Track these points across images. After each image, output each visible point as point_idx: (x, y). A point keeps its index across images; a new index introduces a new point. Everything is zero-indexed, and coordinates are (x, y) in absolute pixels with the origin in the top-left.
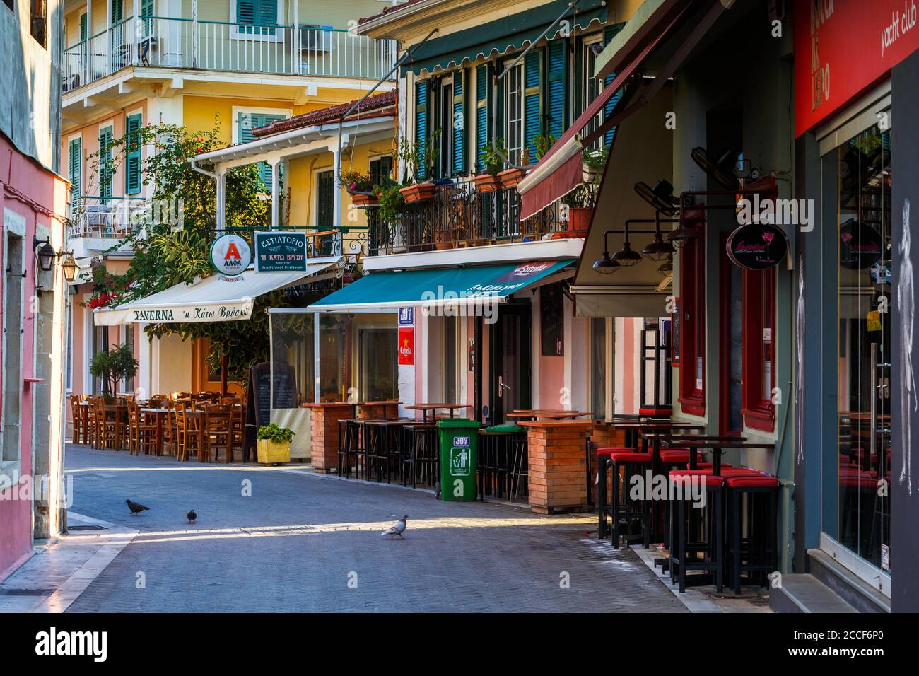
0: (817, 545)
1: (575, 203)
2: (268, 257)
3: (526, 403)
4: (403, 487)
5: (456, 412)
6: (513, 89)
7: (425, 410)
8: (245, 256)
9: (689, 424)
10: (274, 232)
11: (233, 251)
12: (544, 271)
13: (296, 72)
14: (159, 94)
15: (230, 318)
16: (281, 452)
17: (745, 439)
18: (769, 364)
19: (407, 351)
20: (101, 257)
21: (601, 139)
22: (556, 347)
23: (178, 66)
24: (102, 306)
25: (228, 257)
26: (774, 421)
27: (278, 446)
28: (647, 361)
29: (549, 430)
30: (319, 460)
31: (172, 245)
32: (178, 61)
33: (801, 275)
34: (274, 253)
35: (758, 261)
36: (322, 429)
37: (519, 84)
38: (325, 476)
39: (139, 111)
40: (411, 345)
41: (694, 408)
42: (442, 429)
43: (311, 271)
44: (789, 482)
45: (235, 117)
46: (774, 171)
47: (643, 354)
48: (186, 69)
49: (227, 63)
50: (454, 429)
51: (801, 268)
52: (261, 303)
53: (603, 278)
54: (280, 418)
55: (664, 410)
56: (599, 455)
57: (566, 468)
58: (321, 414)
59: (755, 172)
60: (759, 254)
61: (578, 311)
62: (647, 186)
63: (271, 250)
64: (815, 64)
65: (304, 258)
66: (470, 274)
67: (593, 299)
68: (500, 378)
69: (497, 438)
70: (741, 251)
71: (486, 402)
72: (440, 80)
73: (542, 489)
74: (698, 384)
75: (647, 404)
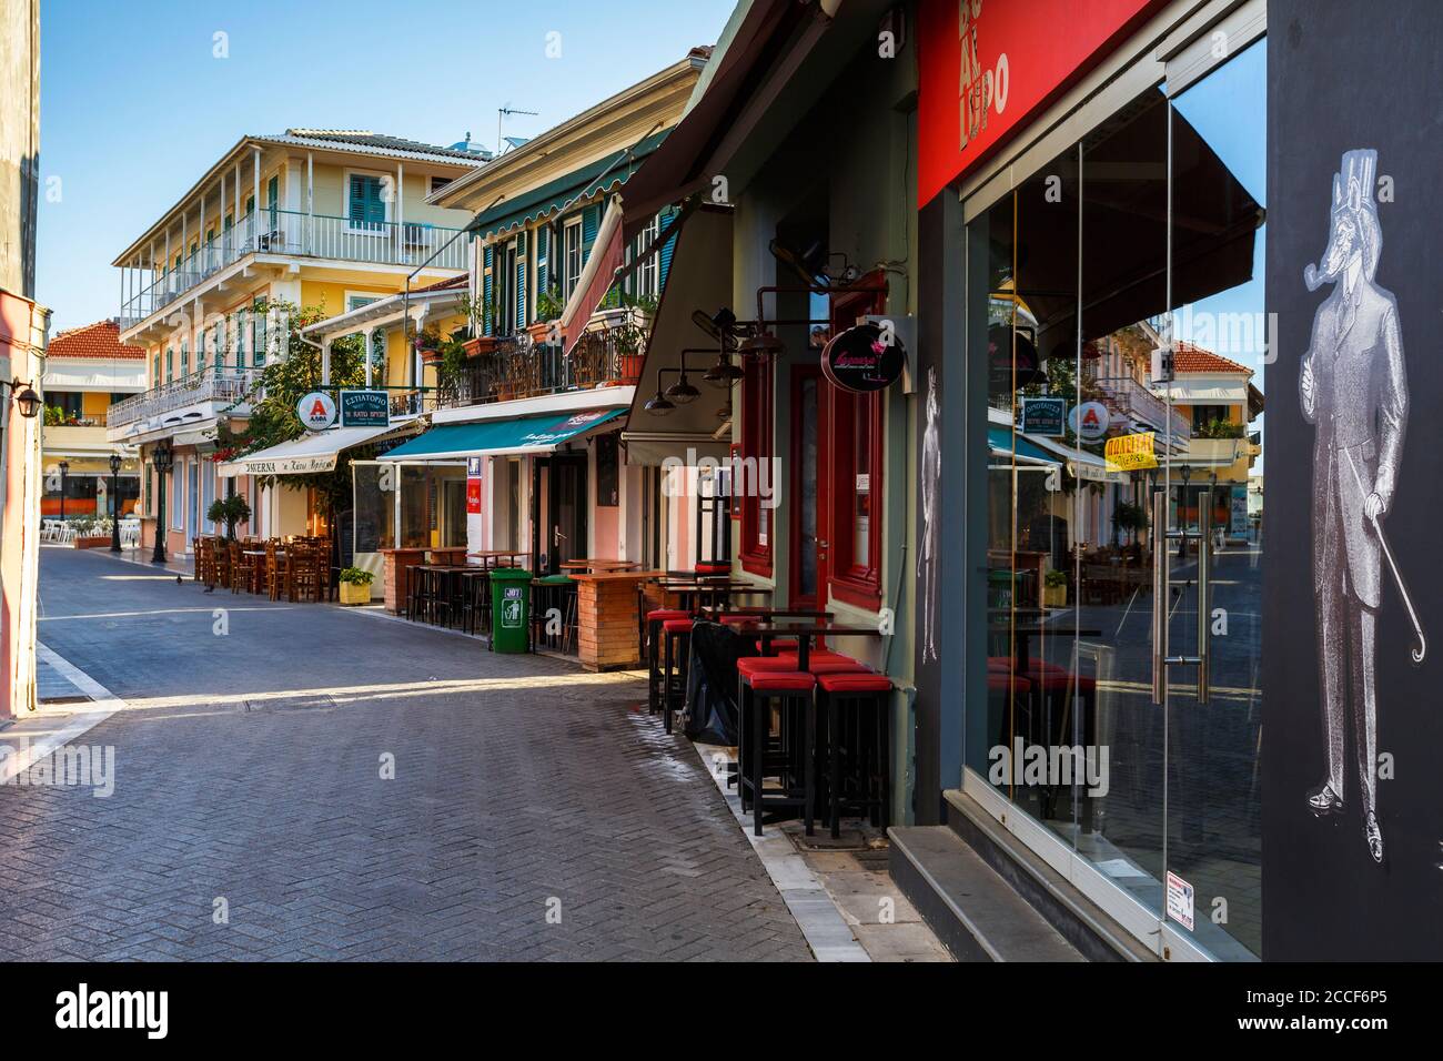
0: (958, 785)
1: (630, 351)
2: (352, 414)
3: (582, 552)
4: (461, 633)
5: (516, 558)
6: (572, 248)
7: (485, 558)
8: (331, 413)
9: (752, 585)
10: (368, 390)
11: (319, 407)
12: (597, 420)
13: (400, 262)
14: (279, 279)
15: (318, 470)
16: (363, 593)
17: (831, 616)
18: (865, 521)
19: (475, 501)
20: (225, 418)
21: (657, 254)
22: (611, 497)
23: (295, 253)
24: (224, 460)
25: (314, 413)
26: (880, 597)
27: (358, 588)
28: (704, 513)
29: (600, 584)
30: (391, 603)
31: (278, 405)
32: (295, 250)
33: (932, 397)
34: (358, 410)
35: (866, 381)
36: (394, 573)
37: (578, 242)
38: (395, 618)
39: (264, 294)
40: (478, 495)
41: (758, 567)
42: (494, 580)
43: (392, 427)
44: (906, 683)
45: (347, 300)
46: (883, 263)
47: (700, 505)
48: (302, 256)
49: (338, 253)
50: (505, 580)
51: (931, 385)
52: (345, 455)
54: (363, 561)
55: (722, 566)
56: (651, 620)
57: (616, 624)
58: (393, 559)
59: (851, 270)
60: (866, 371)
61: (630, 457)
62: (706, 316)
63: (355, 407)
64: (968, 77)
65: (386, 415)
66: (528, 424)
67: (647, 446)
68: (557, 528)
69: (550, 590)
70: (842, 366)
71: (544, 550)
72: (505, 244)
73: (592, 645)
74: (763, 539)
75: (704, 559)
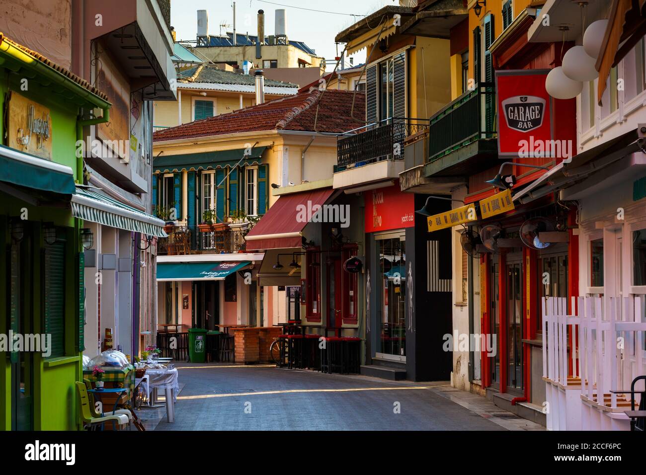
0: (375, 356)
12: (236, 266)
18: (352, 303)
22: (232, 298)
26: (357, 320)
28: (291, 303)
29: (246, 331)
33: (368, 275)
35: (354, 271)
37: (210, 182)
41: (314, 320)
42: (192, 332)
44: (364, 338)
46: (357, 242)
50: (196, 332)
51: (368, 272)
53: (276, 271)
57: (251, 346)
60: (354, 269)
61: (260, 283)
64: (375, 213)
68: (207, 311)
70: (350, 267)
71: (196, 322)
72: (163, 174)
73: (242, 354)
74: (315, 311)
75: (291, 319)
